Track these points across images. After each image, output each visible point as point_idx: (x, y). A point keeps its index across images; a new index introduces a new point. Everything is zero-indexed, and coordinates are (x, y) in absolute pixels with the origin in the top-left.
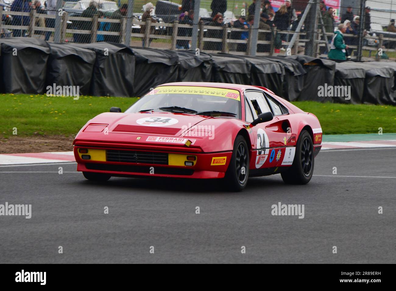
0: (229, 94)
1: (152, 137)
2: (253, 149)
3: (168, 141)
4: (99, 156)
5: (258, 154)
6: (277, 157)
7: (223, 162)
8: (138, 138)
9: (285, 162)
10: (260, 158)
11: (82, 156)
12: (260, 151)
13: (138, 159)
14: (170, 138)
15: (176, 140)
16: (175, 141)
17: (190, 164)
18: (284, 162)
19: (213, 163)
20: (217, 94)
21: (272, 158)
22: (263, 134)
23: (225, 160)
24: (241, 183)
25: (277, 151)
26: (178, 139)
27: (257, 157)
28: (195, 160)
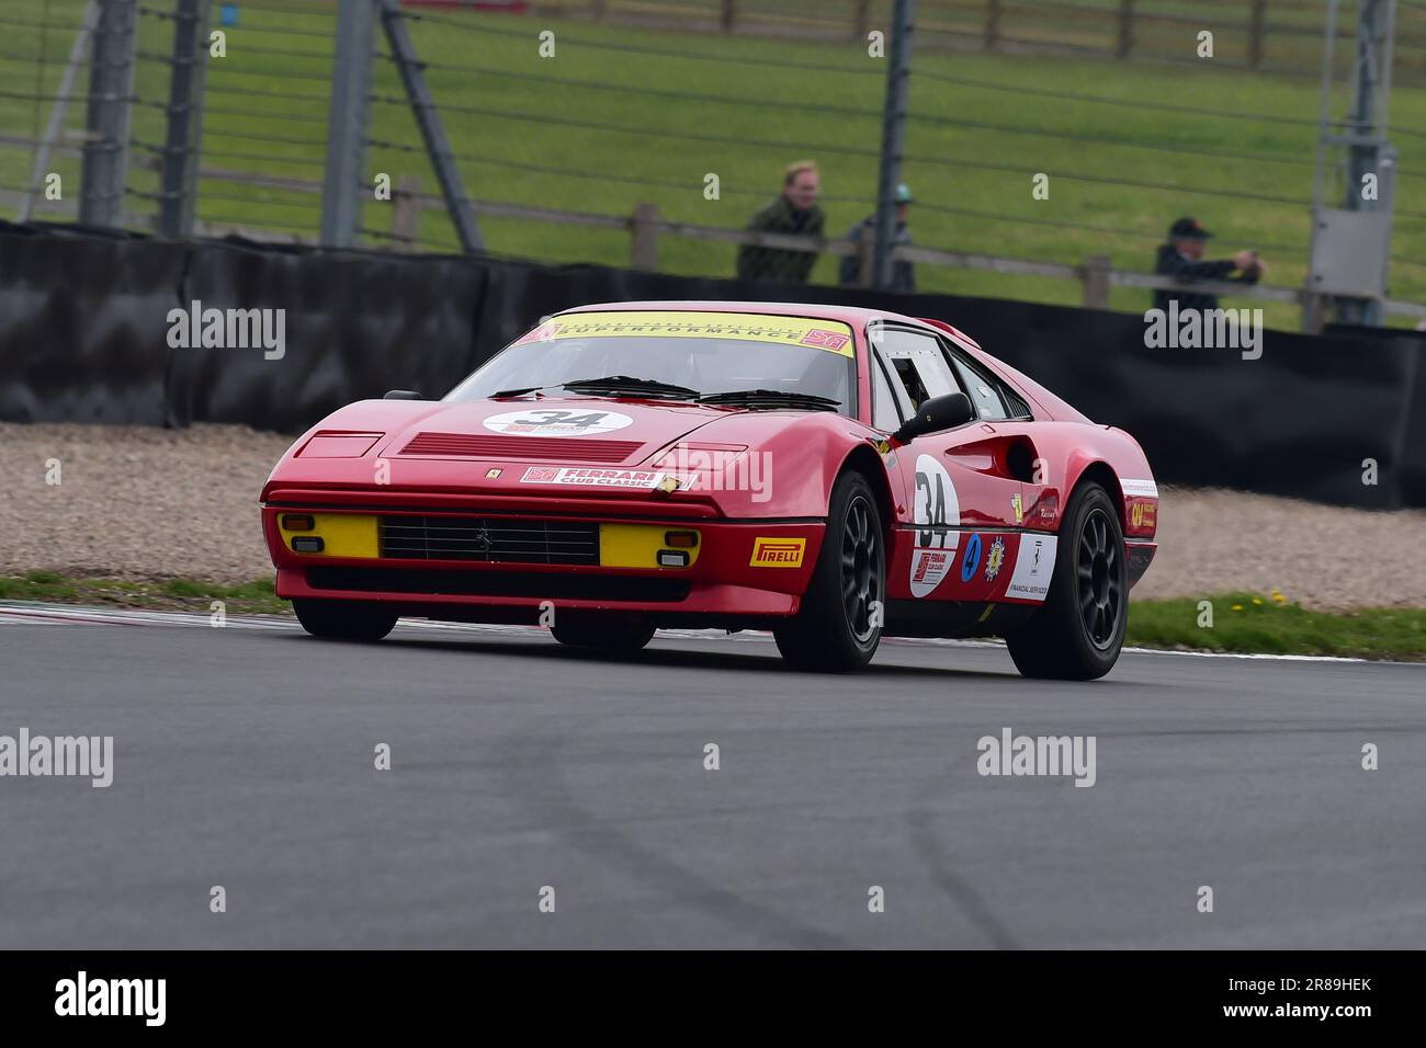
0: (813, 336)
1: (540, 469)
2: (902, 524)
3: (599, 481)
4: (353, 540)
5: (917, 543)
6: (990, 563)
7: (794, 558)
8: (493, 474)
9: (1019, 589)
10: (925, 558)
11: (294, 540)
12: (926, 532)
13: (492, 547)
14: (604, 471)
15: (628, 476)
16: (623, 480)
17: (678, 561)
18: (1015, 588)
19: (759, 559)
20: (770, 335)
21: (970, 565)
22: (938, 476)
23: (802, 552)
24: (861, 642)
25: (988, 542)
26: (633, 474)
27: (917, 555)
28: (694, 544)
